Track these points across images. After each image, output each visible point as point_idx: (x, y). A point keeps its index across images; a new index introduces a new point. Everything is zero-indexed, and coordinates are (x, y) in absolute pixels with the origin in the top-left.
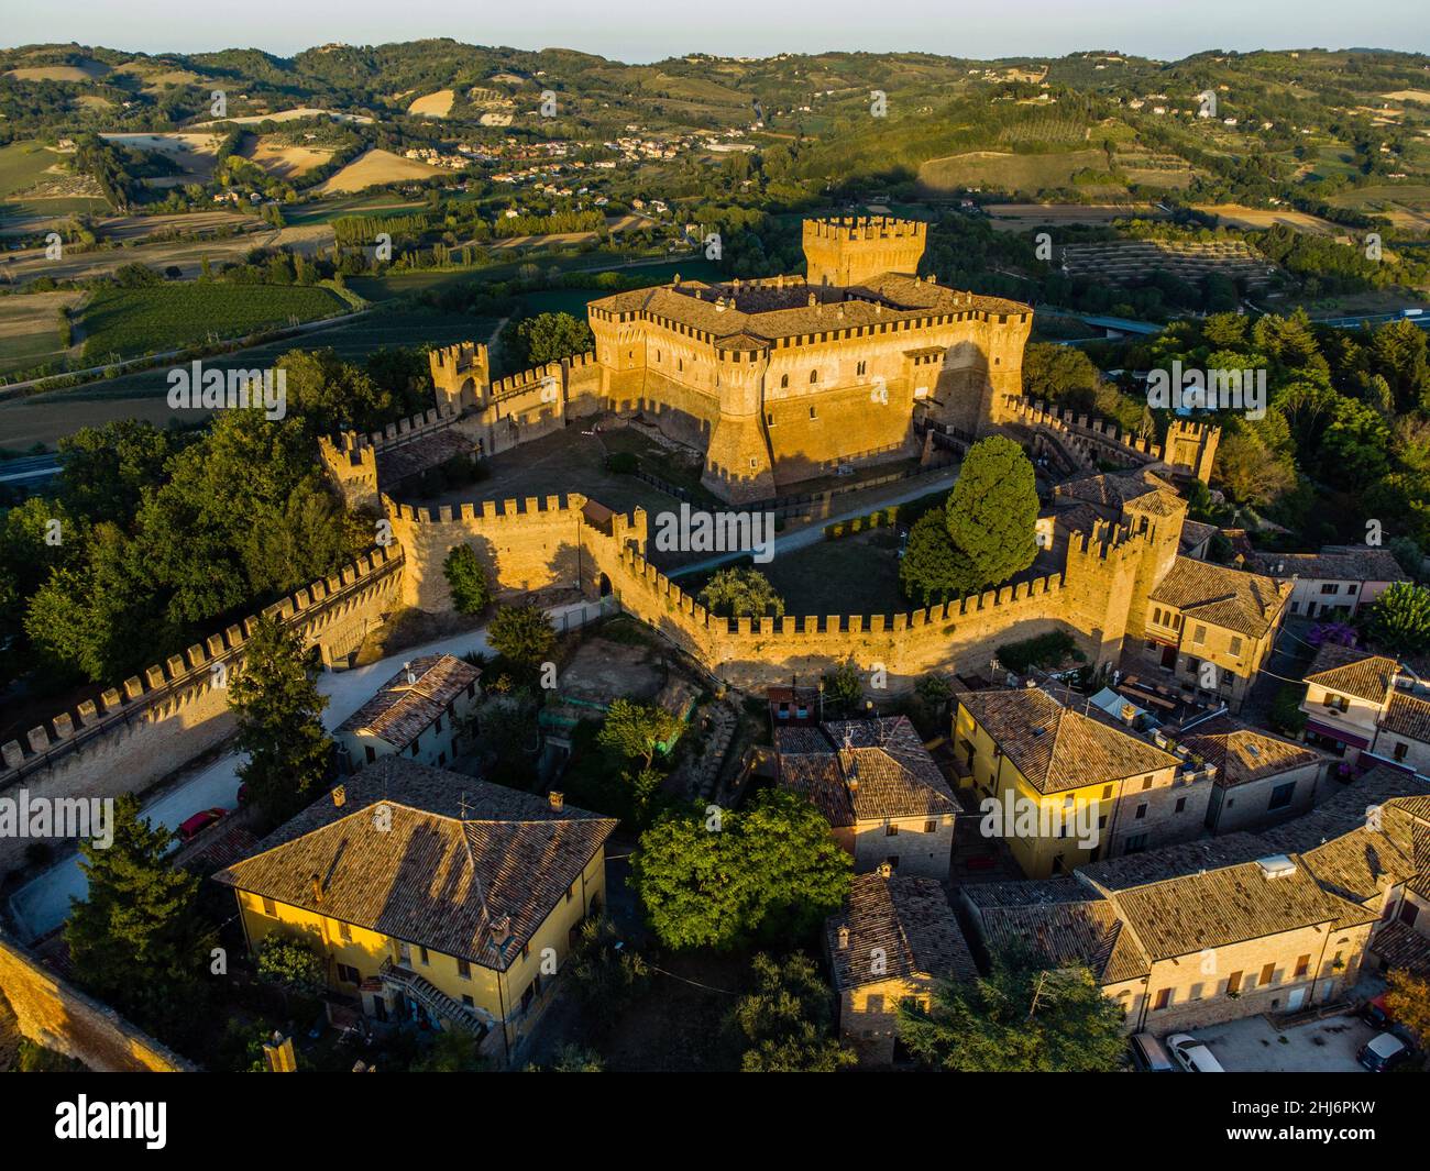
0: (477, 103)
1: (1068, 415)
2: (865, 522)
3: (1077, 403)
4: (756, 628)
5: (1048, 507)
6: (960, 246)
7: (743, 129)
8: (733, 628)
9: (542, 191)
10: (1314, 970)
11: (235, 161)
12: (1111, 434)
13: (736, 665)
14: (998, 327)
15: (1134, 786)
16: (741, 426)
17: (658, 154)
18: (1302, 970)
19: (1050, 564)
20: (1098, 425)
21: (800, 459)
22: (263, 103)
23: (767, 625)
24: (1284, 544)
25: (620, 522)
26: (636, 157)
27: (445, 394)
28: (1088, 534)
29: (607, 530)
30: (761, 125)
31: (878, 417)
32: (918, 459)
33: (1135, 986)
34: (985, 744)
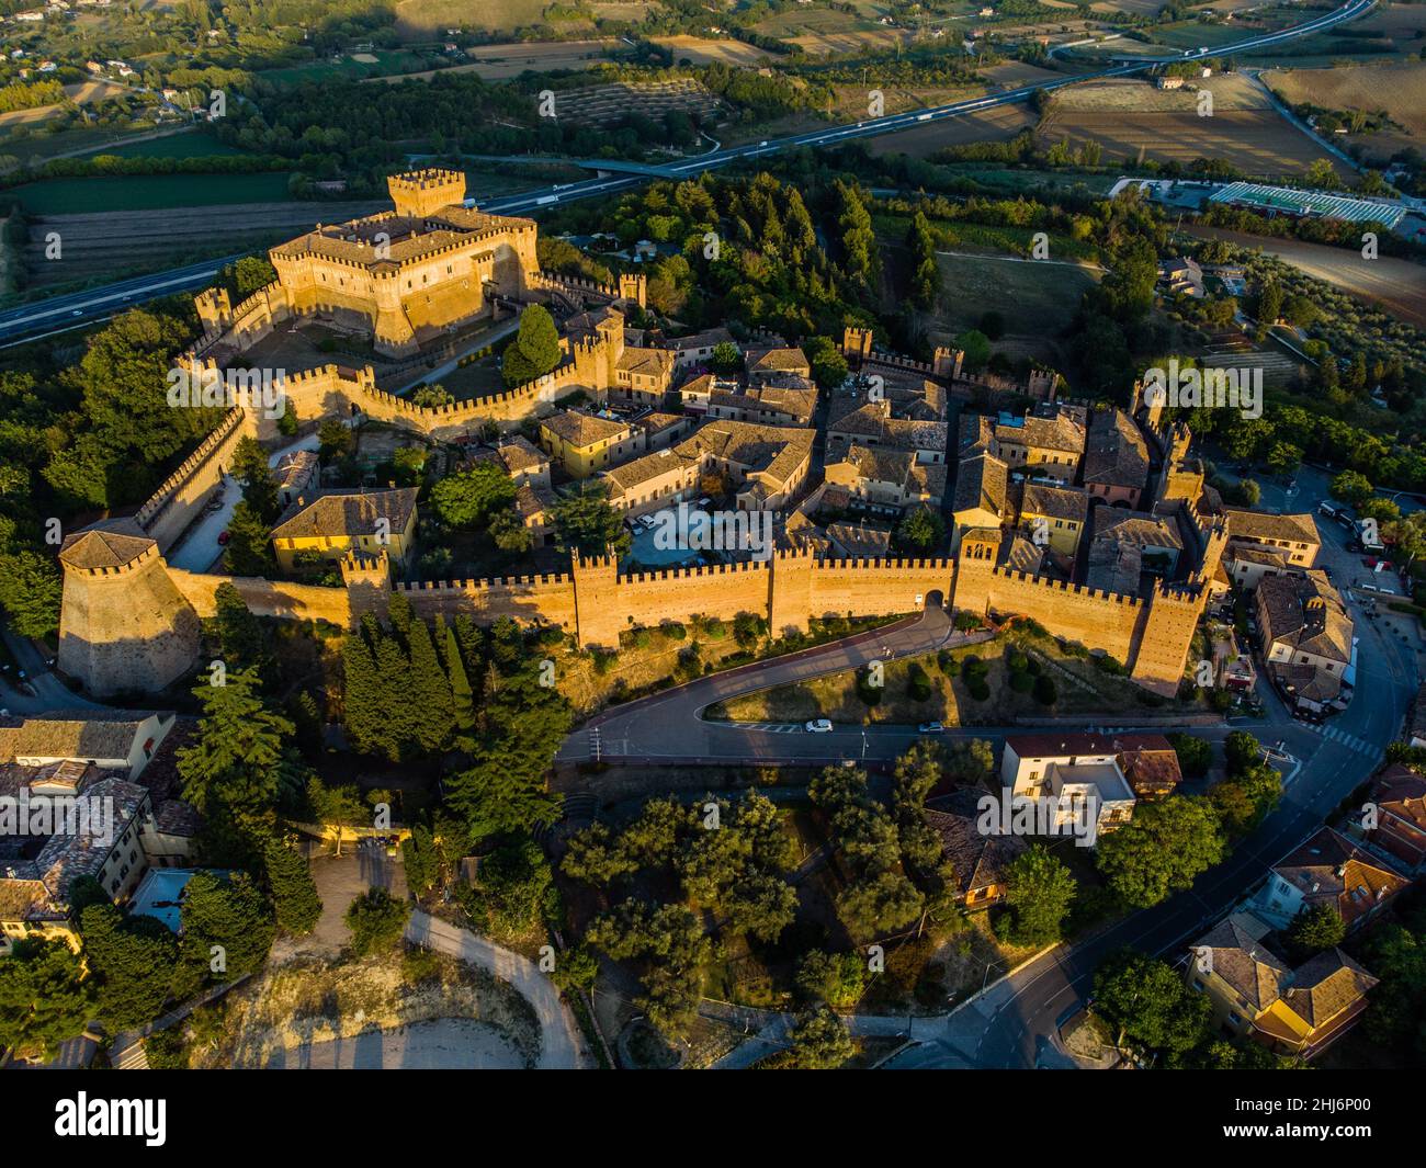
1: (567, 279)
2: (477, 354)
3: (571, 271)
4: (446, 410)
5: (563, 333)
6: (457, 101)
8: (435, 412)
10: (683, 485)
12: (592, 286)
13: (440, 429)
14: (519, 235)
15: (614, 440)
16: (393, 314)
18: (678, 486)
19: (568, 360)
20: (584, 282)
21: (428, 326)
23: (450, 408)
24: (684, 332)
25: (361, 374)
27: (210, 322)
28: (582, 343)
29: (354, 379)
31: (465, 296)
32: (491, 317)
33: (620, 499)
34: (555, 438)
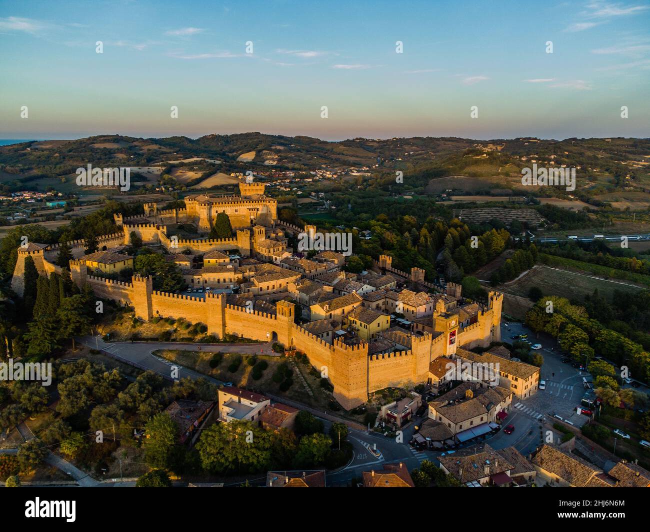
0: (264, 156)
6: (421, 209)
7: (369, 167)
9: (279, 189)
11: (166, 176)
16: (203, 219)
17: (330, 176)
22: (182, 156)
26: (321, 177)
30: (377, 165)
